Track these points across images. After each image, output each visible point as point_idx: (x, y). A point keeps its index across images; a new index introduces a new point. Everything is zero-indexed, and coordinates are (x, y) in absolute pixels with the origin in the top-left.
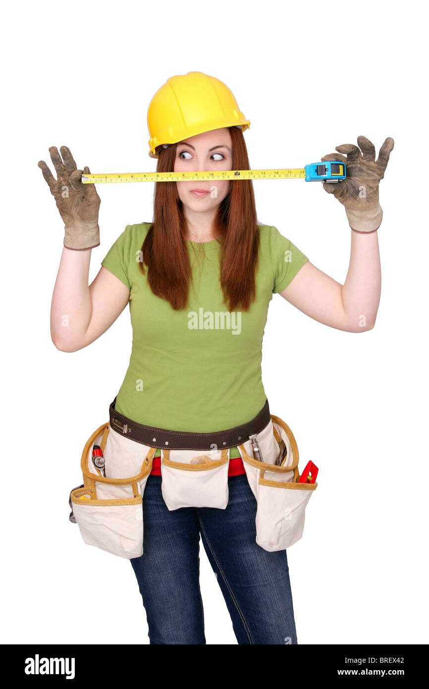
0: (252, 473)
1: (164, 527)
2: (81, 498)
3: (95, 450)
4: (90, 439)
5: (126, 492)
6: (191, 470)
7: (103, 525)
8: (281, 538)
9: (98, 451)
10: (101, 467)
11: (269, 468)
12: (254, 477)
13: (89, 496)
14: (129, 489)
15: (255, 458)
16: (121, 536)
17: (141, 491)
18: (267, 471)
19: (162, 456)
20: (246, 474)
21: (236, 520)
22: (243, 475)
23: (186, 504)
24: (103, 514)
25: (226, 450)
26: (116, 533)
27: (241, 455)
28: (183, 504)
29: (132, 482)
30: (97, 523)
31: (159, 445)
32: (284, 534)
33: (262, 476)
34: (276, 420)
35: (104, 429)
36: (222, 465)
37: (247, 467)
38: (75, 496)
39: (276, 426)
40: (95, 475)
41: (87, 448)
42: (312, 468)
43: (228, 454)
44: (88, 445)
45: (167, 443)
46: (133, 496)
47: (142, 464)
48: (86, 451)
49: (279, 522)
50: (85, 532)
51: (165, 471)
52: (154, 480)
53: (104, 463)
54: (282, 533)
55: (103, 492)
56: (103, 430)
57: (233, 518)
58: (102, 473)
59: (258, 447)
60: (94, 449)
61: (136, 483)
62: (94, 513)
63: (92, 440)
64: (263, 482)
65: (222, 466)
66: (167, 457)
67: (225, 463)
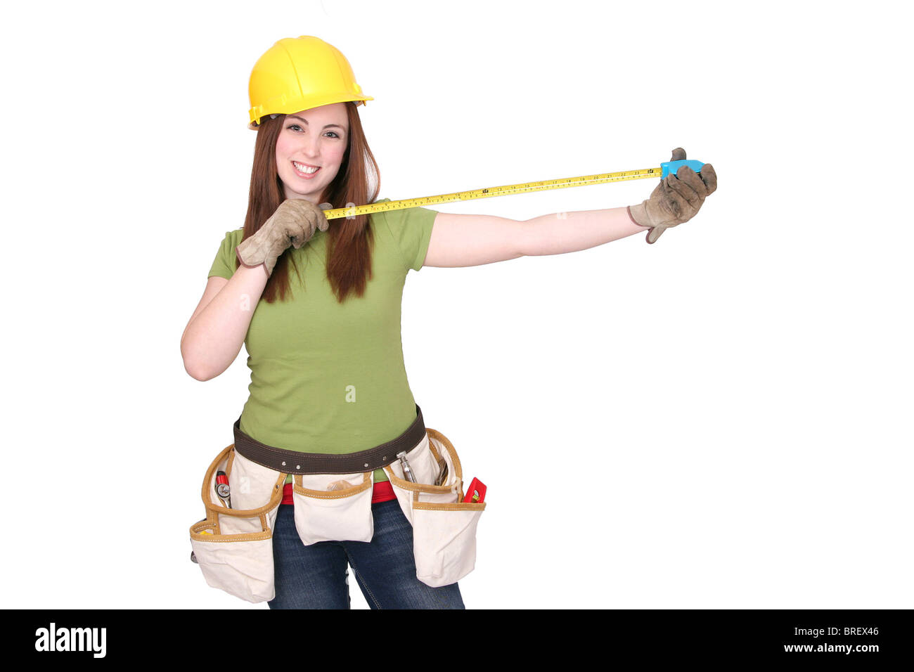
0: (404, 497)
1: (302, 564)
2: (202, 533)
3: (219, 477)
4: (212, 464)
5: (253, 526)
6: (325, 498)
7: (227, 564)
8: (446, 570)
9: (223, 478)
10: (225, 496)
11: (425, 489)
12: (407, 501)
13: (212, 532)
14: (257, 522)
15: (407, 479)
16: (248, 576)
17: (270, 524)
18: (421, 493)
19: (294, 482)
20: (396, 499)
21: (390, 552)
22: (393, 500)
23: (323, 538)
24: (227, 551)
25: (369, 473)
26: (243, 574)
27: (388, 476)
28: (320, 537)
29: (260, 514)
30: (220, 562)
31: (289, 470)
32: (448, 564)
33: (416, 498)
34: (433, 434)
35: (229, 451)
36: (363, 490)
37: (397, 491)
38: (196, 531)
39: (434, 441)
40: (218, 507)
41: (209, 475)
42: (478, 487)
43: (372, 478)
44: (210, 471)
45: (298, 467)
46: (261, 529)
47: (271, 492)
48: (208, 478)
49: (442, 549)
50: (207, 572)
51: (298, 500)
52: (286, 510)
53: (229, 491)
54: (445, 564)
55: (228, 526)
56: (227, 453)
57: (386, 549)
58: (226, 503)
59: (409, 466)
60: (217, 475)
61: (265, 515)
62: (216, 551)
63: (214, 465)
64: (417, 505)
65: (364, 492)
66: (300, 484)
67: (367, 488)
